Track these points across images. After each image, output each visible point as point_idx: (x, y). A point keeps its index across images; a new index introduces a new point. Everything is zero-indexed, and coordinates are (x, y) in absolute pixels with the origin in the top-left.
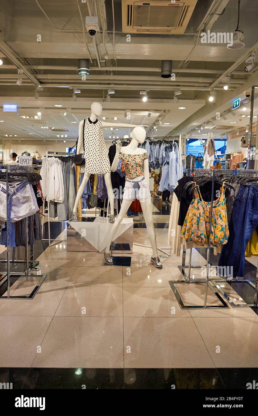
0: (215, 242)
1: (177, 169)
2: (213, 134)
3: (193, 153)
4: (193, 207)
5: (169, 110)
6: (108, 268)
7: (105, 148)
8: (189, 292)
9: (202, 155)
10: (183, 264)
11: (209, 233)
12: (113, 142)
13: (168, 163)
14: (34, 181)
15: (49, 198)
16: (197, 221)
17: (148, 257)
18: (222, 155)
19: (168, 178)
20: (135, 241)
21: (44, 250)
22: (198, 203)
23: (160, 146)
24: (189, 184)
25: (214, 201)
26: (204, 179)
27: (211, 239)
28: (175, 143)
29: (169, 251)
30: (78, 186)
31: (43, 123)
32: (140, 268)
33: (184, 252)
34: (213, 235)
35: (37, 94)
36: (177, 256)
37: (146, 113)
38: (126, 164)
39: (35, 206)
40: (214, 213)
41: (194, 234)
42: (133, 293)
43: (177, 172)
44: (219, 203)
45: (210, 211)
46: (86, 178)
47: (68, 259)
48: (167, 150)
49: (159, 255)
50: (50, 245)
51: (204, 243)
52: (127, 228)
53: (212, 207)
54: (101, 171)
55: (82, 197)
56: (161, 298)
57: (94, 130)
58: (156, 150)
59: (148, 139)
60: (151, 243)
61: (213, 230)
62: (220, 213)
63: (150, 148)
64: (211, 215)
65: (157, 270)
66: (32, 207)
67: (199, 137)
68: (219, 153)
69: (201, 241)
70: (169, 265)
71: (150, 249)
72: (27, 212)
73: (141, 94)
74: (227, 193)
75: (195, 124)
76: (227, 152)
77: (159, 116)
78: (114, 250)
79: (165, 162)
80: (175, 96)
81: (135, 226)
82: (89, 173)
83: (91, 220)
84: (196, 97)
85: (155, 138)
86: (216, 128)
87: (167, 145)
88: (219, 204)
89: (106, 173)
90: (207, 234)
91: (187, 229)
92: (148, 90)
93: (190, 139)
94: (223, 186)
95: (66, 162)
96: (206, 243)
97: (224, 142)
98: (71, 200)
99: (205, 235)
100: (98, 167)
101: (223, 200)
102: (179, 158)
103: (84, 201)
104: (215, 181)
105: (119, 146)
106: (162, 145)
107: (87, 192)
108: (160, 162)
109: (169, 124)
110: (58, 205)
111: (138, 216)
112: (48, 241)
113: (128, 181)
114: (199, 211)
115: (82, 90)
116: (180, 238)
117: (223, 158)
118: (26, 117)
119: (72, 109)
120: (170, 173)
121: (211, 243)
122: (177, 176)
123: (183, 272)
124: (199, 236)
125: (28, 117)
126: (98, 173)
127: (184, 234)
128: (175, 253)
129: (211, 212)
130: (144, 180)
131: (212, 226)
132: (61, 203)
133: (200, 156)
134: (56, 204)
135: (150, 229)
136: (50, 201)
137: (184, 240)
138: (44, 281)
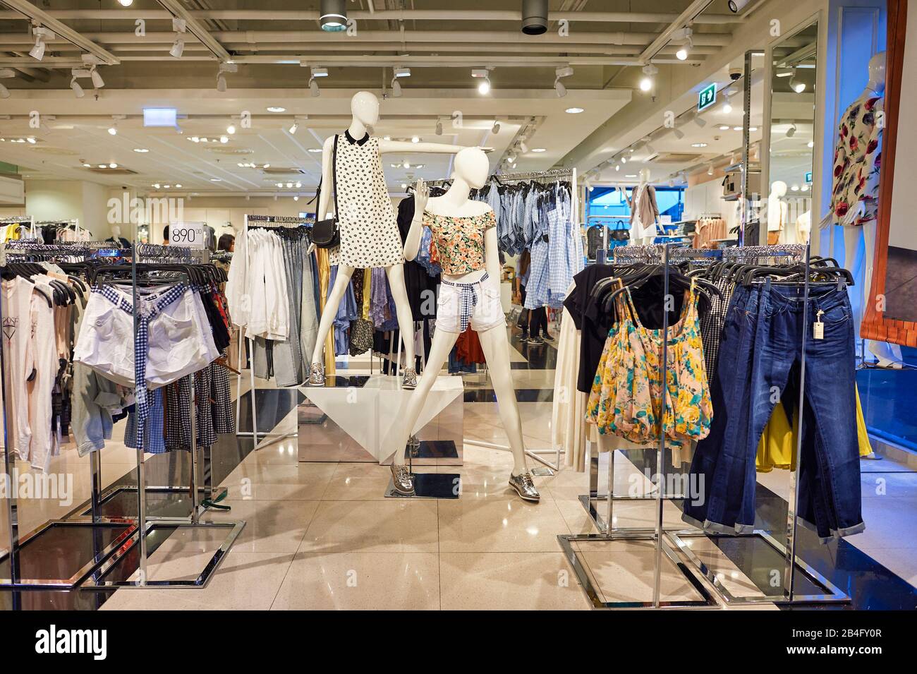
0: (677, 434)
1: (569, 253)
2: (651, 174)
3: (605, 220)
4: (615, 343)
5: (544, 117)
6: (403, 502)
7: (388, 205)
8: (609, 566)
9: (627, 227)
10: (594, 492)
11: (659, 410)
12: (408, 189)
13: (546, 238)
14: (206, 284)
15: (251, 329)
16: (628, 379)
17: (504, 473)
18: (673, 224)
19: (546, 275)
20: (469, 434)
21: (242, 458)
22: (629, 332)
23: (525, 197)
24: (603, 283)
25: (670, 328)
26: (643, 270)
27: (666, 425)
28: (562, 189)
29: (554, 458)
30: (324, 300)
31: (242, 153)
32: (483, 503)
33: (595, 461)
34: (670, 415)
35: (222, 81)
36: (578, 471)
37: (488, 125)
38: (441, 241)
39: (207, 346)
40: (670, 358)
41: (621, 414)
42: (466, 568)
43: (568, 260)
44: (685, 332)
45: (660, 352)
46: (342, 279)
47: (300, 482)
48: (543, 205)
49: (530, 470)
50: (257, 447)
51: (647, 437)
52: (448, 401)
53: (666, 343)
54: (380, 260)
55: (335, 326)
56: (539, 582)
57: (360, 160)
58: (515, 207)
59: (494, 179)
60: (509, 438)
61: (669, 403)
62: (686, 358)
63: (501, 202)
64: (662, 364)
65: (527, 508)
66: (198, 350)
67: (617, 182)
68: (666, 220)
69: (641, 433)
70: (557, 493)
71: (507, 453)
72: (187, 362)
73: (474, 75)
74: (703, 306)
75: (607, 149)
76: (687, 216)
77: (521, 132)
78: (417, 456)
79: (539, 235)
80: (558, 81)
81: (469, 397)
82: (350, 265)
83: (359, 382)
84: (607, 84)
85: (513, 177)
86: (657, 159)
87: (541, 193)
88: (684, 336)
89: (393, 264)
90: (654, 412)
91: (602, 400)
92: (491, 67)
93: (595, 188)
94: (692, 289)
95: (294, 240)
96: (653, 436)
97: (676, 193)
98: (307, 334)
99: (649, 417)
100: (371, 251)
101: (692, 324)
102: (572, 225)
103: (340, 336)
104: (670, 275)
105: (421, 196)
106: (530, 195)
107: (348, 314)
108: (525, 236)
109: (544, 150)
110: (274, 348)
111: (475, 372)
112: (253, 436)
113: (446, 283)
114: (632, 355)
115: (331, 70)
116: (583, 426)
117: (676, 232)
118: (199, 139)
119: (310, 116)
120: (550, 262)
121: (667, 435)
122: (569, 270)
123: (593, 512)
124: (634, 419)
125: (205, 140)
126: (372, 266)
127: (595, 413)
128: (572, 464)
129: (663, 356)
130: (487, 281)
131: (668, 392)
132: (282, 342)
133: (620, 227)
134: (269, 345)
135: (507, 403)
136: (257, 337)
137: (595, 430)
138: (237, 540)
